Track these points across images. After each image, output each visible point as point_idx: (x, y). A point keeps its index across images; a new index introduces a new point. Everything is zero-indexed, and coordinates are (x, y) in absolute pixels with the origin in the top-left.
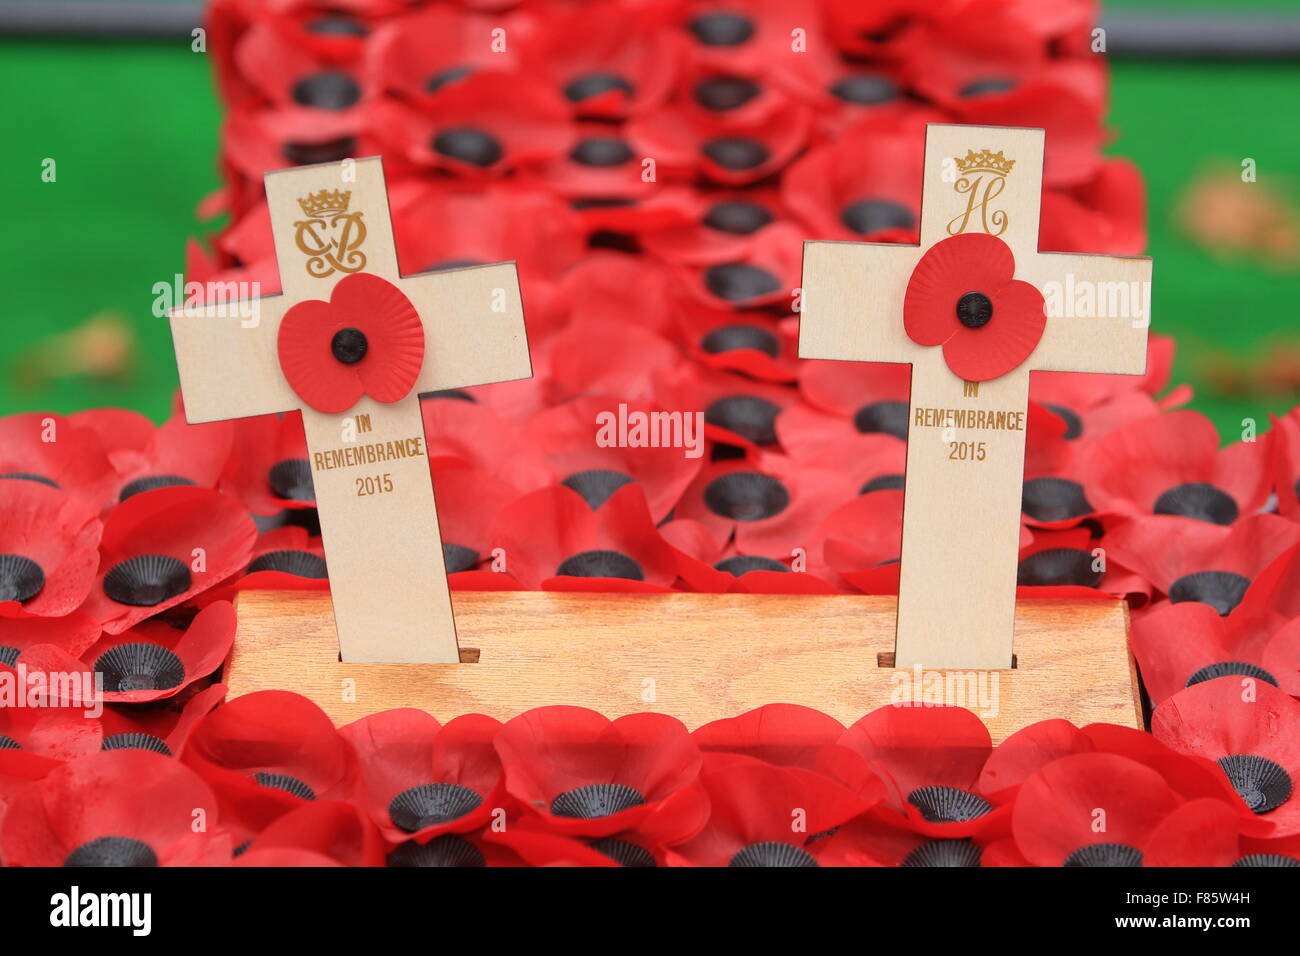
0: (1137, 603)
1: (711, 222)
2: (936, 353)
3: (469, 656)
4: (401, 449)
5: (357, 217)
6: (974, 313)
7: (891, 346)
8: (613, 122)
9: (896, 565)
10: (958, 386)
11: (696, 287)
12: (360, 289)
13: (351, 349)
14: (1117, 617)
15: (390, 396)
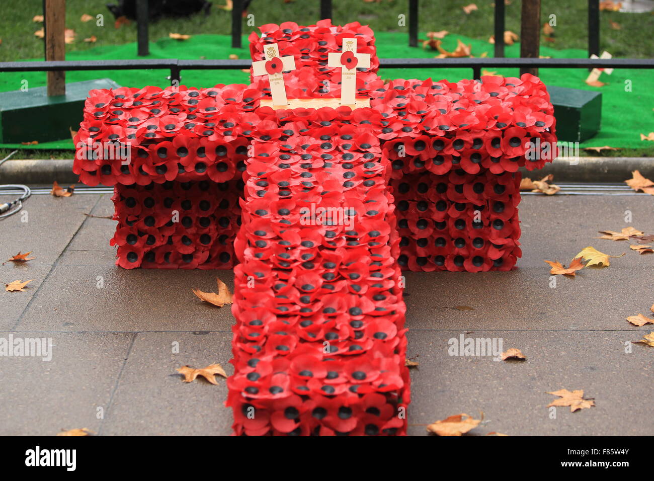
0: (372, 99)
1: (319, 64)
2: (345, 66)
3: (289, 104)
4: (280, 79)
5: (274, 50)
6: (349, 61)
7: (340, 65)
8: (307, 54)
9: (341, 95)
10: (347, 70)
11: (318, 71)
12: (275, 59)
13: (274, 66)
14: (369, 99)
15: (278, 72)
